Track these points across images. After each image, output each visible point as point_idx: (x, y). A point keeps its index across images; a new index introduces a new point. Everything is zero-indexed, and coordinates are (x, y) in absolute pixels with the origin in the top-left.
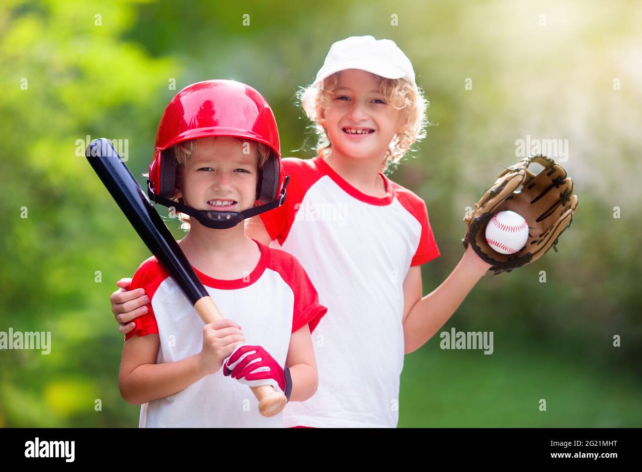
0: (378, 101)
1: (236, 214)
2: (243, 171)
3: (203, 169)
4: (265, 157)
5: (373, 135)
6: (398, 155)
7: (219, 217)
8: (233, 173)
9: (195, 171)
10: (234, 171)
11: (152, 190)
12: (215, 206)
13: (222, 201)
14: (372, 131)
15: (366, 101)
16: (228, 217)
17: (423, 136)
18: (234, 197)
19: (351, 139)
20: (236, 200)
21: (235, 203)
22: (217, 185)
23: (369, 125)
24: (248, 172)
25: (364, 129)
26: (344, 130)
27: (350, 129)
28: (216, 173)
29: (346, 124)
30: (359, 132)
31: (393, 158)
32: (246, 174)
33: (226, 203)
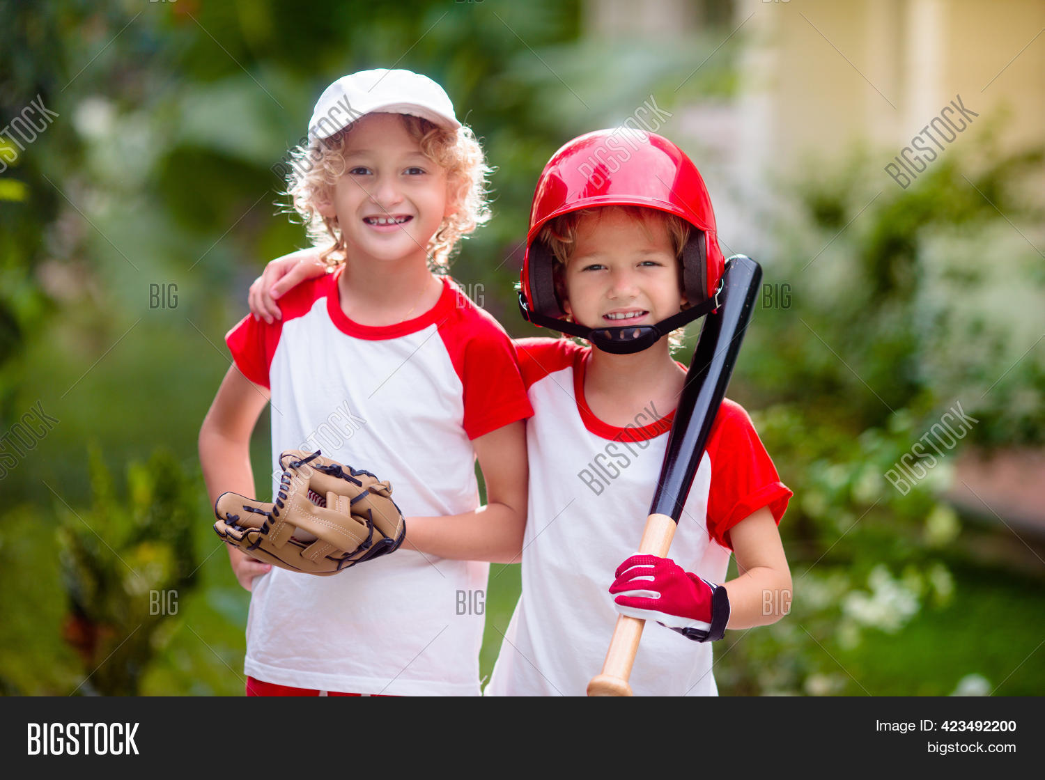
0: (415, 171)
1: (649, 329)
2: (653, 264)
3: (592, 268)
4: (683, 238)
5: (412, 224)
6: (441, 249)
7: (622, 336)
8: (636, 268)
9: (579, 272)
10: (638, 265)
11: (524, 306)
12: (616, 319)
13: (625, 312)
14: (408, 218)
15: (397, 171)
16: (636, 335)
17: (487, 217)
18: (641, 304)
19: (378, 233)
20: (646, 309)
21: (645, 313)
22: (611, 290)
23: (405, 210)
24: (659, 265)
25: (399, 217)
26: (367, 220)
27: (377, 218)
28: (610, 271)
29: (370, 212)
30: (391, 221)
31: (434, 254)
32: (656, 268)
33: (631, 315)
